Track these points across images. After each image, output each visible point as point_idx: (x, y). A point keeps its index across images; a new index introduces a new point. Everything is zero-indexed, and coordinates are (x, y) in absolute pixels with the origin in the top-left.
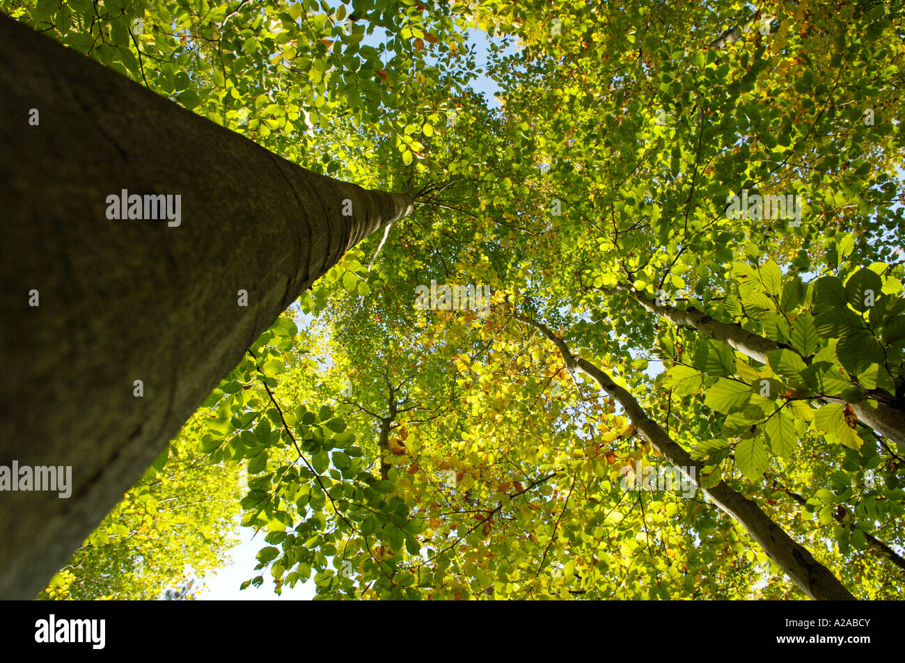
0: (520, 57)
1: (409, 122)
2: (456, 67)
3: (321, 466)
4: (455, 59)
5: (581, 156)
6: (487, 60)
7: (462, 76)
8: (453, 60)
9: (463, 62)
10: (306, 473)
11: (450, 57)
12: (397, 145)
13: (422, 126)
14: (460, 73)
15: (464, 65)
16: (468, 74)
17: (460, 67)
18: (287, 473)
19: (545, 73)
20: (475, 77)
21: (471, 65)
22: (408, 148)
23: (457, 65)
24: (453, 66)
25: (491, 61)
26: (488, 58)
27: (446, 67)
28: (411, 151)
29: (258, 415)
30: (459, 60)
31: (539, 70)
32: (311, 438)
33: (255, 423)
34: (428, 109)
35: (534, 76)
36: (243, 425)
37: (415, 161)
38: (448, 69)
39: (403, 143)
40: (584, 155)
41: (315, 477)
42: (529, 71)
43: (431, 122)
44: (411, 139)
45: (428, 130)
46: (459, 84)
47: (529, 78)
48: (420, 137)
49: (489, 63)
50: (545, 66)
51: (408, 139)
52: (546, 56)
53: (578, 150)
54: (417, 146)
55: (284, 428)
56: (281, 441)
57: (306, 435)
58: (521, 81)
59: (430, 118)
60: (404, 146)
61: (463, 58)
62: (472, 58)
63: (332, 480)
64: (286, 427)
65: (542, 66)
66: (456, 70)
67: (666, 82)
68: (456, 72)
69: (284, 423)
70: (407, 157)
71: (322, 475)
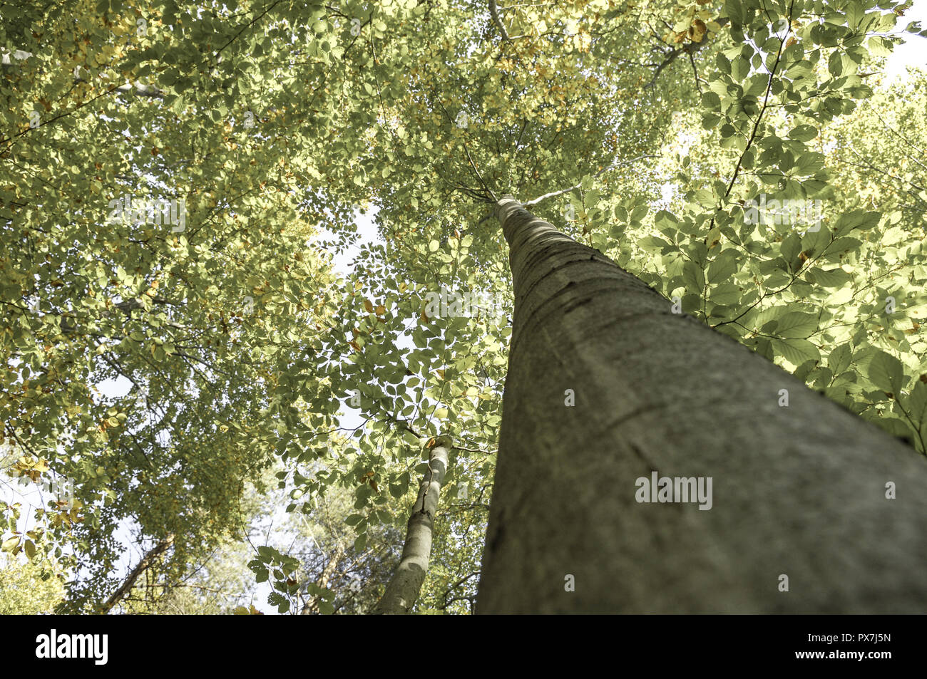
0: (322, 222)
1: (441, 264)
2: (376, 263)
3: (760, 81)
4: (371, 269)
5: (335, 115)
6: (350, 246)
7: (378, 253)
8: (374, 270)
9: (368, 262)
10: (777, 88)
11: (374, 274)
12: (466, 256)
13: (436, 252)
14: (378, 257)
15: (370, 259)
16: (373, 251)
17: (373, 261)
18: (791, 102)
19: (313, 194)
20: (370, 245)
21: (365, 255)
22: (460, 248)
23: (375, 264)
24: (378, 266)
25: (347, 243)
26: (347, 247)
27: (384, 270)
28: (460, 242)
29: (759, 174)
30: (369, 266)
31: (316, 201)
32: (743, 113)
33: (769, 169)
34: (420, 260)
35: (323, 200)
36: (779, 178)
37: (463, 233)
38: (384, 268)
39: (461, 255)
40: (333, 114)
41: (775, 76)
42: (323, 206)
43: (427, 249)
44: (452, 252)
45: (435, 245)
46: (385, 250)
47: (328, 202)
48: (444, 245)
49: (351, 243)
50: (308, 199)
51: (454, 253)
52: (302, 205)
53: (334, 122)
54: (452, 242)
55: (753, 143)
56: (767, 134)
57: (744, 119)
58: (336, 205)
59: (424, 253)
60: (462, 252)
61: (365, 265)
62: (359, 258)
63: (764, 59)
64: (750, 142)
65: (310, 201)
66: (378, 261)
67: (219, 113)
68: (380, 260)
69: (748, 147)
70: (467, 242)
71: (767, 72)
